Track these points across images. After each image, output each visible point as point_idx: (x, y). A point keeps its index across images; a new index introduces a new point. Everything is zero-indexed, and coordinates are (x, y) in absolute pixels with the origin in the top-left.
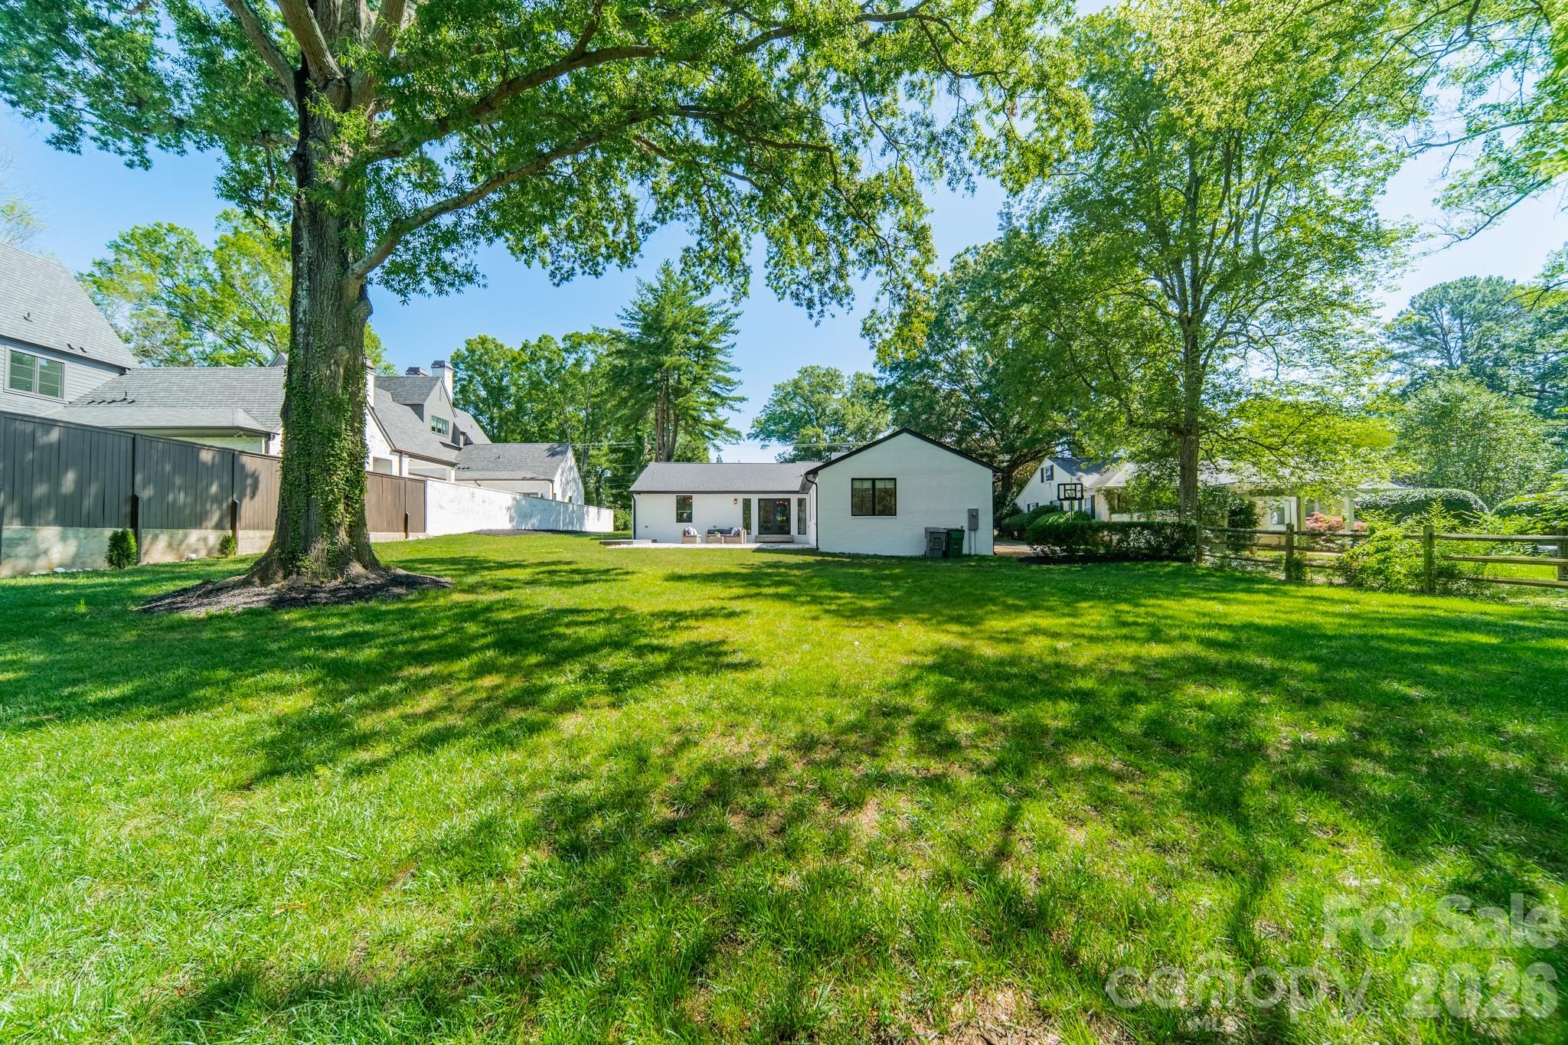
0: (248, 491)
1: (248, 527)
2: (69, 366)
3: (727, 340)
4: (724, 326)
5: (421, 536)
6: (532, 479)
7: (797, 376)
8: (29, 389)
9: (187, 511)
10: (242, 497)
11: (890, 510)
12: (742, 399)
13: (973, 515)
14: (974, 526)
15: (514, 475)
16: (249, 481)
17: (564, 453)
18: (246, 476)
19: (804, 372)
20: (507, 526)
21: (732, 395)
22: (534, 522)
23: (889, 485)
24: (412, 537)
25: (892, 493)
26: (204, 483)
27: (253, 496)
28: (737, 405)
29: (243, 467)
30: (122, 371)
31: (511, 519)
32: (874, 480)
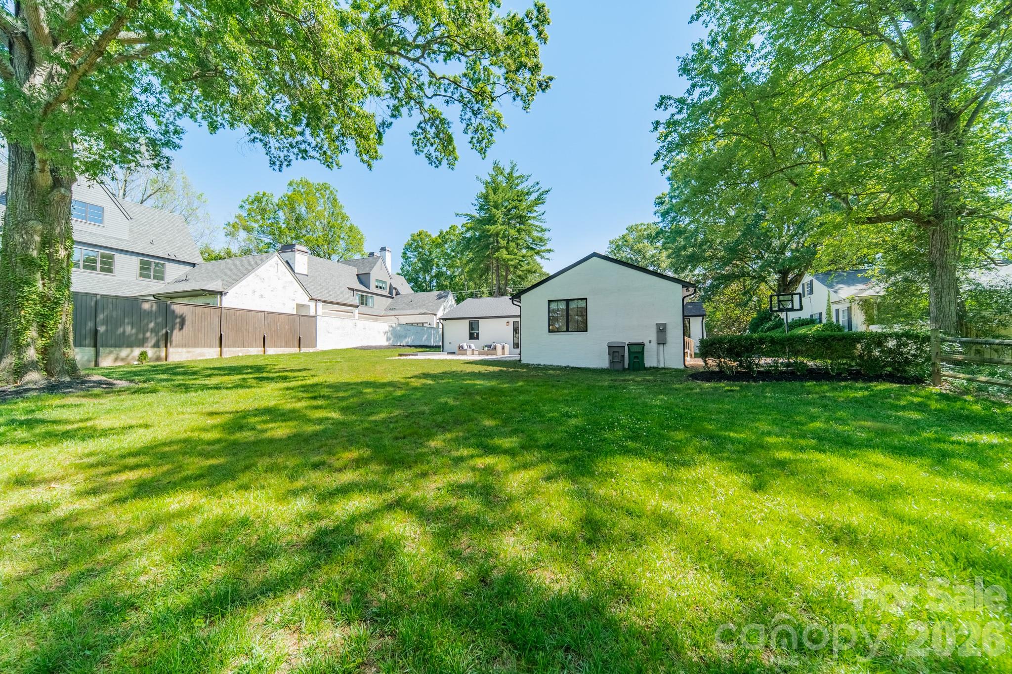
0: (178, 326)
1: (178, 346)
2: (167, 264)
3: (539, 209)
4: (539, 201)
5: (312, 350)
6: (424, 314)
7: (625, 232)
8: (149, 278)
9: (134, 338)
10: (172, 330)
11: (583, 328)
12: (549, 251)
13: (662, 330)
14: (662, 341)
15: (408, 312)
16: (178, 320)
17: (446, 296)
18: (176, 317)
19: (630, 229)
20: (385, 343)
21: (543, 248)
22: (409, 341)
23: (583, 304)
24: (303, 350)
25: (584, 312)
26: (146, 321)
27: (181, 329)
28: (546, 255)
29: (173, 312)
30: (194, 265)
31: (388, 339)
32: (568, 301)
